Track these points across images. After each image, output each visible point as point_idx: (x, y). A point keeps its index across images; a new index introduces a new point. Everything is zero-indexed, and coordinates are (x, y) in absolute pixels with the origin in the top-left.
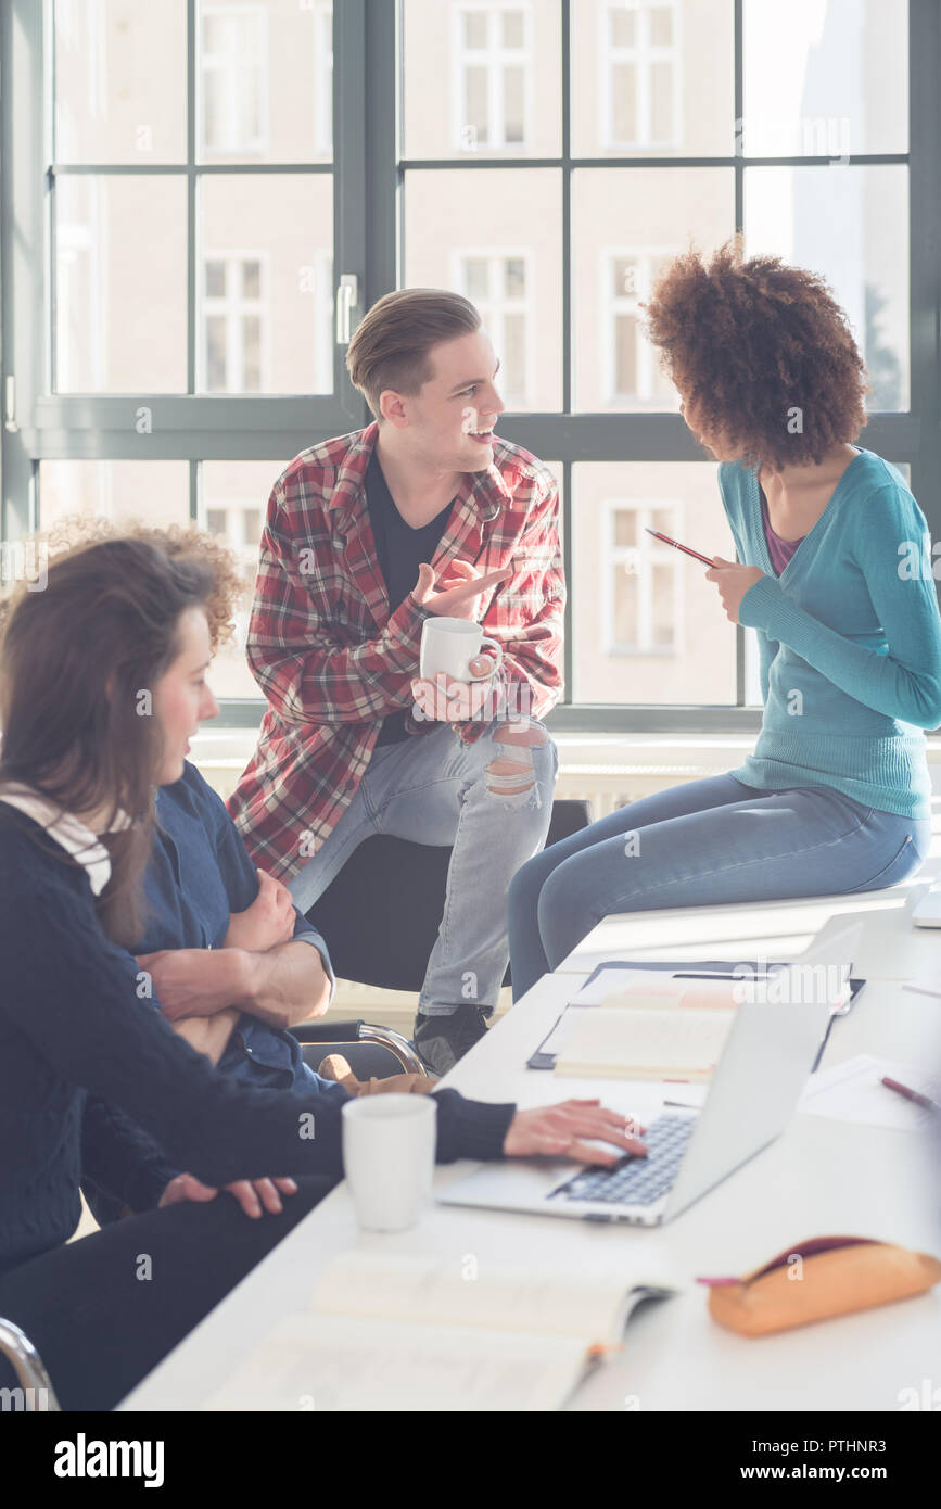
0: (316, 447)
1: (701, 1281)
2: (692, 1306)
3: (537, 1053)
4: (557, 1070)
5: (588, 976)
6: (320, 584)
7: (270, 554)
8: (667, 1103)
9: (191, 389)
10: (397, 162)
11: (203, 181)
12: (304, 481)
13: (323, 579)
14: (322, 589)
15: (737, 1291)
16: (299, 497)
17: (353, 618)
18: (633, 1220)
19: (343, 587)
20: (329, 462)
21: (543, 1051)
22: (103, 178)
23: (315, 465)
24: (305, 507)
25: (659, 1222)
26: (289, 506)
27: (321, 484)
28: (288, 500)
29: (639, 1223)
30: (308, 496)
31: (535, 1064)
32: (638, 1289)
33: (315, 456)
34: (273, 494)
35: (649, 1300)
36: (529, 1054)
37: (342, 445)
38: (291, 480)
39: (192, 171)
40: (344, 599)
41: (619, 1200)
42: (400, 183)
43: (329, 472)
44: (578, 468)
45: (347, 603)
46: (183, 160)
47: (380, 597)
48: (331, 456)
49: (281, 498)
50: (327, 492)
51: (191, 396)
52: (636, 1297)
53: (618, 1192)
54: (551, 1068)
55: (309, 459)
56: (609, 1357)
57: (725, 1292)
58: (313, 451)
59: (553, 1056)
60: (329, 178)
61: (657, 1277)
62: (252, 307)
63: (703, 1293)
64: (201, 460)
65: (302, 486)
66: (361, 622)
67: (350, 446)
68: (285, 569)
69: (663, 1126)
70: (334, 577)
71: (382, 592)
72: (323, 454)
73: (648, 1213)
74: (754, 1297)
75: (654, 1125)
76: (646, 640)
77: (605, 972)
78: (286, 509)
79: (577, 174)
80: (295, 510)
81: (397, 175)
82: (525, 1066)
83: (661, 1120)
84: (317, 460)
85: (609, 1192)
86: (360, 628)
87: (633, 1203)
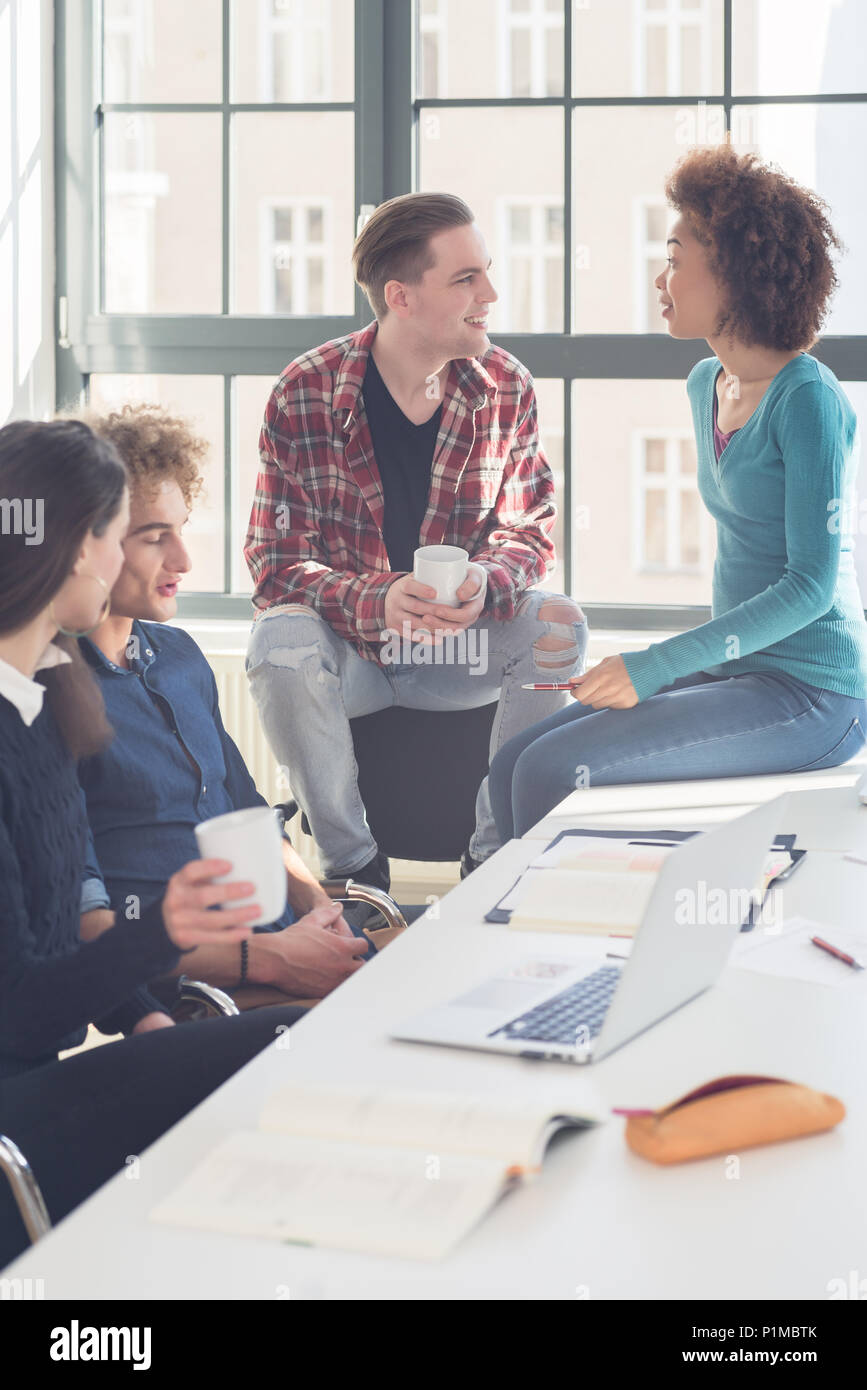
0: (309, 353)
1: (617, 1112)
2: (610, 1136)
3: (495, 909)
4: (510, 924)
5: (550, 842)
6: (314, 482)
7: (266, 453)
8: (610, 956)
9: (226, 310)
10: (413, 101)
11: (236, 118)
12: (304, 387)
13: (317, 478)
14: (315, 488)
15: (651, 1122)
16: (298, 402)
17: (349, 512)
18: (565, 1057)
19: (337, 484)
20: (325, 368)
21: (501, 907)
22: (149, 116)
23: (313, 372)
24: (303, 412)
25: (589, 1061)
26: (290, 409)
27: (320, 389)
28: (289, 403)
29: (571, 1061)
30: (307, 401)
31: (491, 918)
32: (557, 1118)
33: (312, 363)
34: (273, 398)
35: (568, 1129)
36: (487, 910)
37: (337, 352)
38: (291, 386)
39: (227, 109)
40: (338, 496)
41: (554, 1039)
42: (415, 120)
43: (326, 378)
44: (577, 384)
45: (342, 500)
46: (218, 100)
47: (376, 492)
48: (327, 362)
49: (282, 402)
50: (326, 396)
51: (225, 316)
52: (556, 1126)
53: (554, 1033)
54: (506, 921)
55: (306, 366)
56: (528, 1177)
57: (640, 1121)
58: (309, 359)
59: (509, 911)
60: (350, 116)
61: (577, 1108)
62: (315, 250)
63: (620, 1123)
64: (235, 375)
65: (302, 391)
66: (358, 515)
67: (343, 354)
68: (282, 469)
69: (602, 975)
70: (328, 477)
71: (378, 487)
72: (320, 361)
73: (580, 1051)
74: (666, 1128)
75: (595, 974)
76: (674, 559)
77: (566, 838)
78: (287, 412)
79: (578, 112)
80: (294, 413)
81: (413, 113)
82: (483, 920)
83: (602, 969)
84: (315, 367)
85: (545, 1032)
86: (357, 522)
87: (566, 1042)
